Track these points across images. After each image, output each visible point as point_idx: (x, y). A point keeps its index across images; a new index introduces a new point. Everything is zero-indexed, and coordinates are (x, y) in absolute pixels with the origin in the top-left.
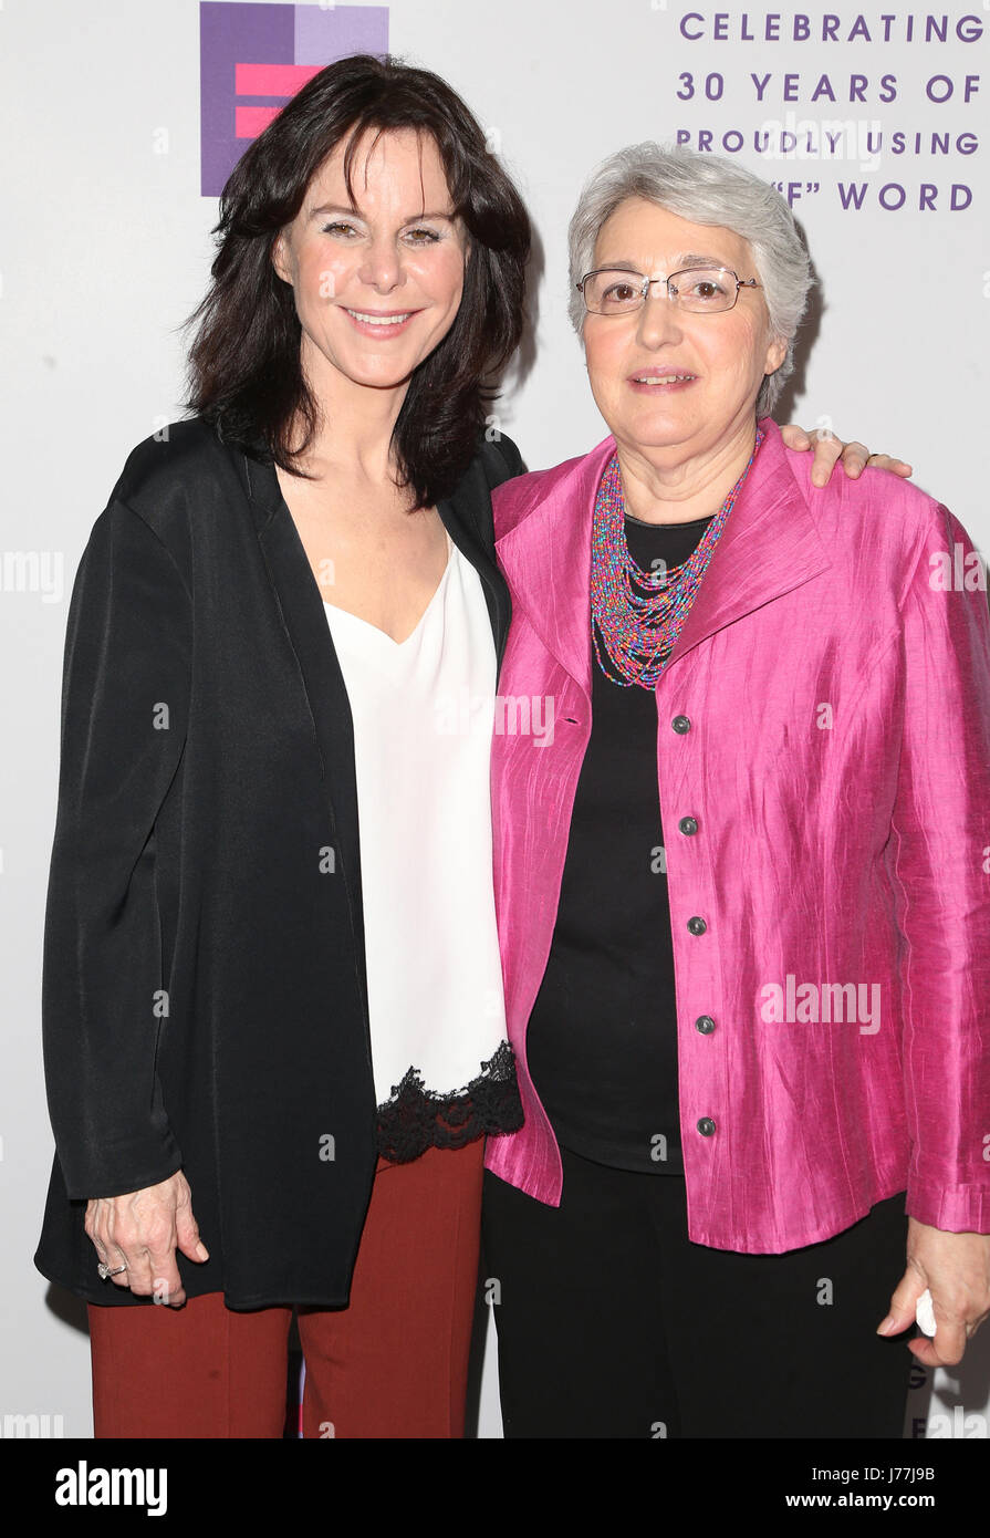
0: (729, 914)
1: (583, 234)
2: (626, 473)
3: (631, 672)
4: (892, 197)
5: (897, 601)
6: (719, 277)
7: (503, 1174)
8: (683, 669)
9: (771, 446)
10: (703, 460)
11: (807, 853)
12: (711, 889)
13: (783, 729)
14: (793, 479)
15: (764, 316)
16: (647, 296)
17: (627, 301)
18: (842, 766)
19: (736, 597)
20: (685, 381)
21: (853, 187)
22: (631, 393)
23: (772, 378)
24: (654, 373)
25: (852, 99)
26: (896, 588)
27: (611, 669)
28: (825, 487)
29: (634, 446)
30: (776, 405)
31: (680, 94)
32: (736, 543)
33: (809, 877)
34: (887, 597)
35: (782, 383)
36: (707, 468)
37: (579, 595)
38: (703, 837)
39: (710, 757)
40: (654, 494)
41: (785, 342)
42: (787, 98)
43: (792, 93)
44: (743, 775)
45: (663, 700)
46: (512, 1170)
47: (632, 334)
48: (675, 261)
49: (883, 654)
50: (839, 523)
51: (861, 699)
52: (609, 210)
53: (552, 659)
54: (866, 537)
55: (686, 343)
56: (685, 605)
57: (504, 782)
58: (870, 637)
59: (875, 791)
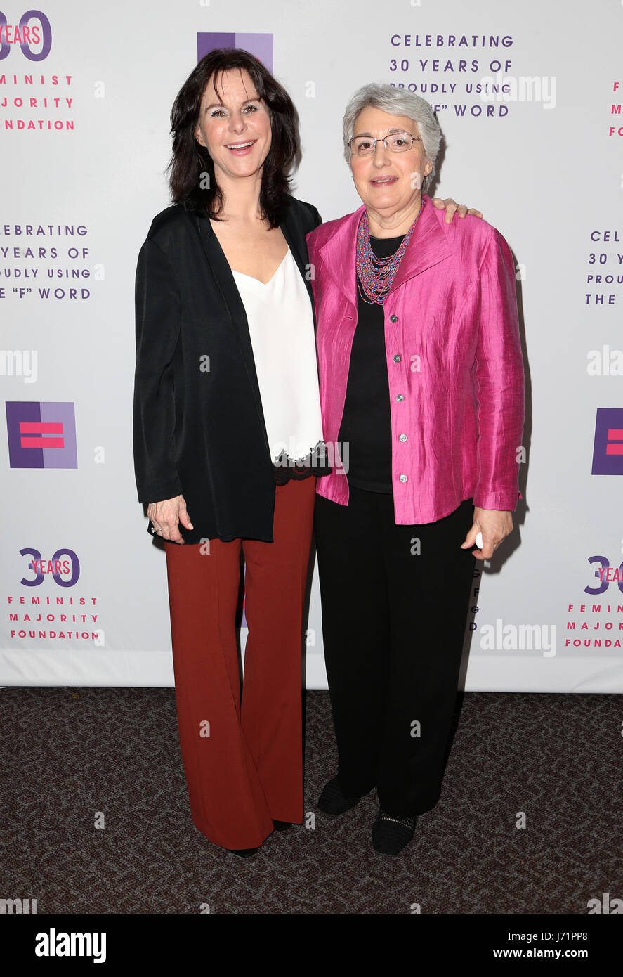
0: (413, 393)
1: (349, 123)
2: (370, 219)
3: (374, 299)
4: (476, 111)
5: (478, 267)
6: (404, 137)
7: (324, 495)
8: (394, 296)
9: (428, 206)
10: (400, 213)
11: (443, 368)
12: (406, 384)
13: (433, 319)
14: (437, 220)
15: (423, 152)
16: (376, 147)
17: (368, 149)
18: (457, 333)
19: (415, 267)
20: (393, 180)
21: (460, 106)
22: (371, 187)
23: (427, 178)
24: (381, 178)
25: (460, 70)
26: (478, 262)
27: (365, 297)
28: (450, 224)
29: (373, 209)
30: (429, 189)
31: (391, 68)
32: (414, 245)
33: (444, 377)
34: (474, 265)
35: (431, 180)
36: (402, 215)
37: (352, 268)
38: (403, 363)
39: (405, 331)
40: (382, 227)
41: (432, 162)
42: (434, 70)
43: (436, 68)
44: (418, 337)
45: (386, 309)
46: (328, 493)
47: (371, 162)
48: (387, 131)
49: (472, 289)
50: (455, 237)
51: (464, 308)
52: (358, 113)
53: (341, 294)
54: (466, 241)
55: (393, 165)
56: (395, 270)
57: (323, 344)
58: (468, 282)
59: (469, 343)
